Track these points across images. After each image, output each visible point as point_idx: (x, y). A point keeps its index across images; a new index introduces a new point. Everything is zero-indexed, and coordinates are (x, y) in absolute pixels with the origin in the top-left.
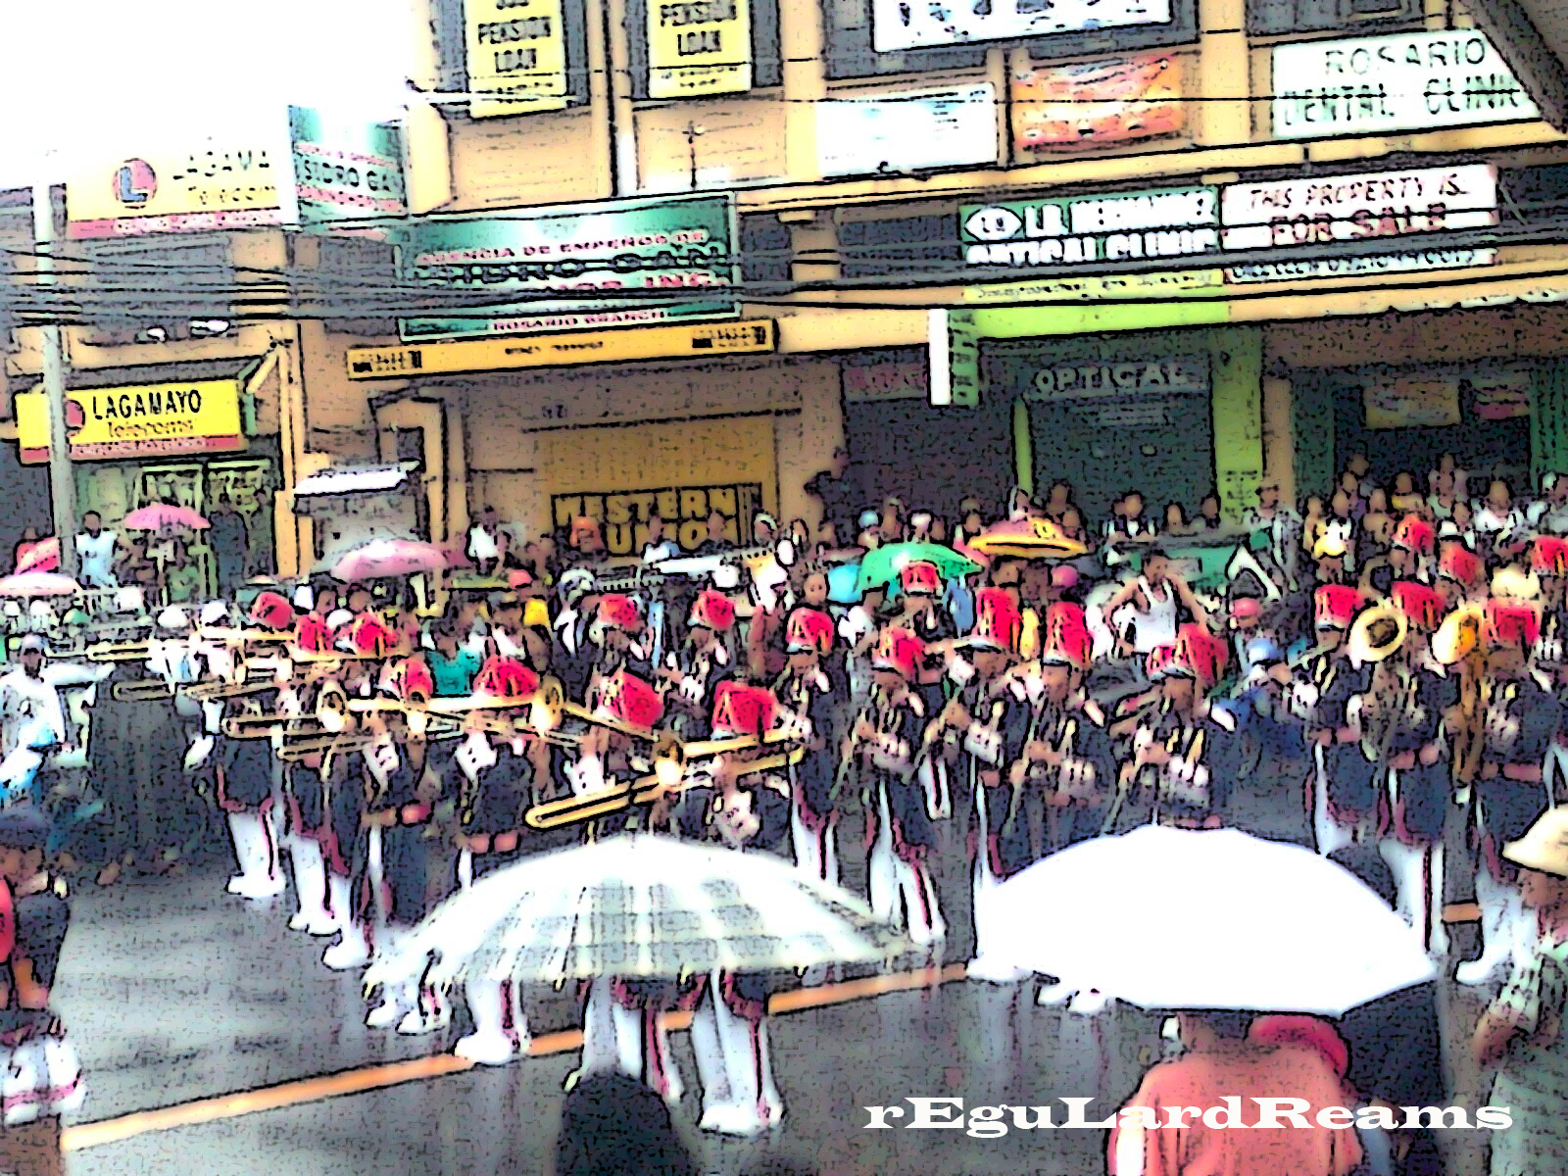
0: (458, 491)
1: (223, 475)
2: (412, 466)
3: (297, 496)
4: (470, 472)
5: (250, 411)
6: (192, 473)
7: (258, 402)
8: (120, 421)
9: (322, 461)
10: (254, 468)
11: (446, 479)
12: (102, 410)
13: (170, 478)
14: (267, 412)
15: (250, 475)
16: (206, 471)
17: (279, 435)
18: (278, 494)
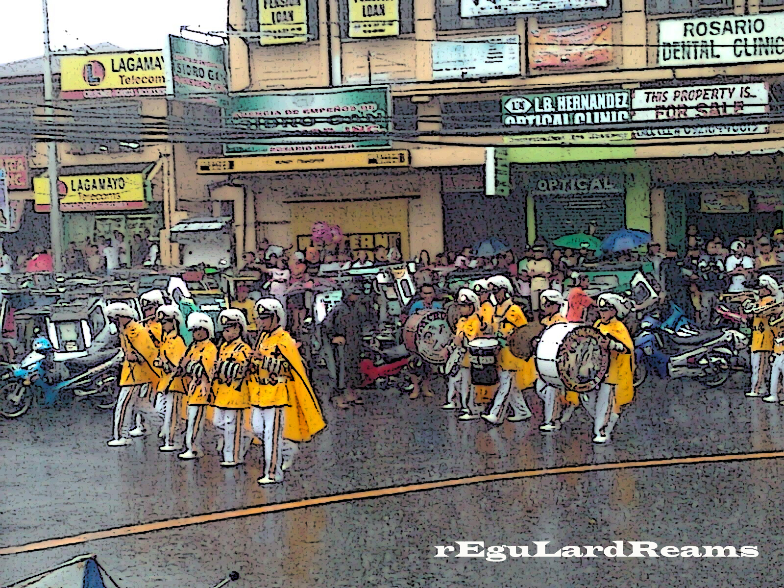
0: (251, 232)
1: (135, 222)
2: (228, 219)
3: (171, 232)
4: (257, 223)
5: (149, 189)
6: (119, 220)
7: (153, 186)
8: (84, 192)
9: (183, 215)
10: (149, 218)
11: (245, 225)
12: (76, 187)
13: (108, 221)
14: (157, 190)
15: (148, 221)
16: (127, 218)
17: (163, 202)
18: (162, 231)
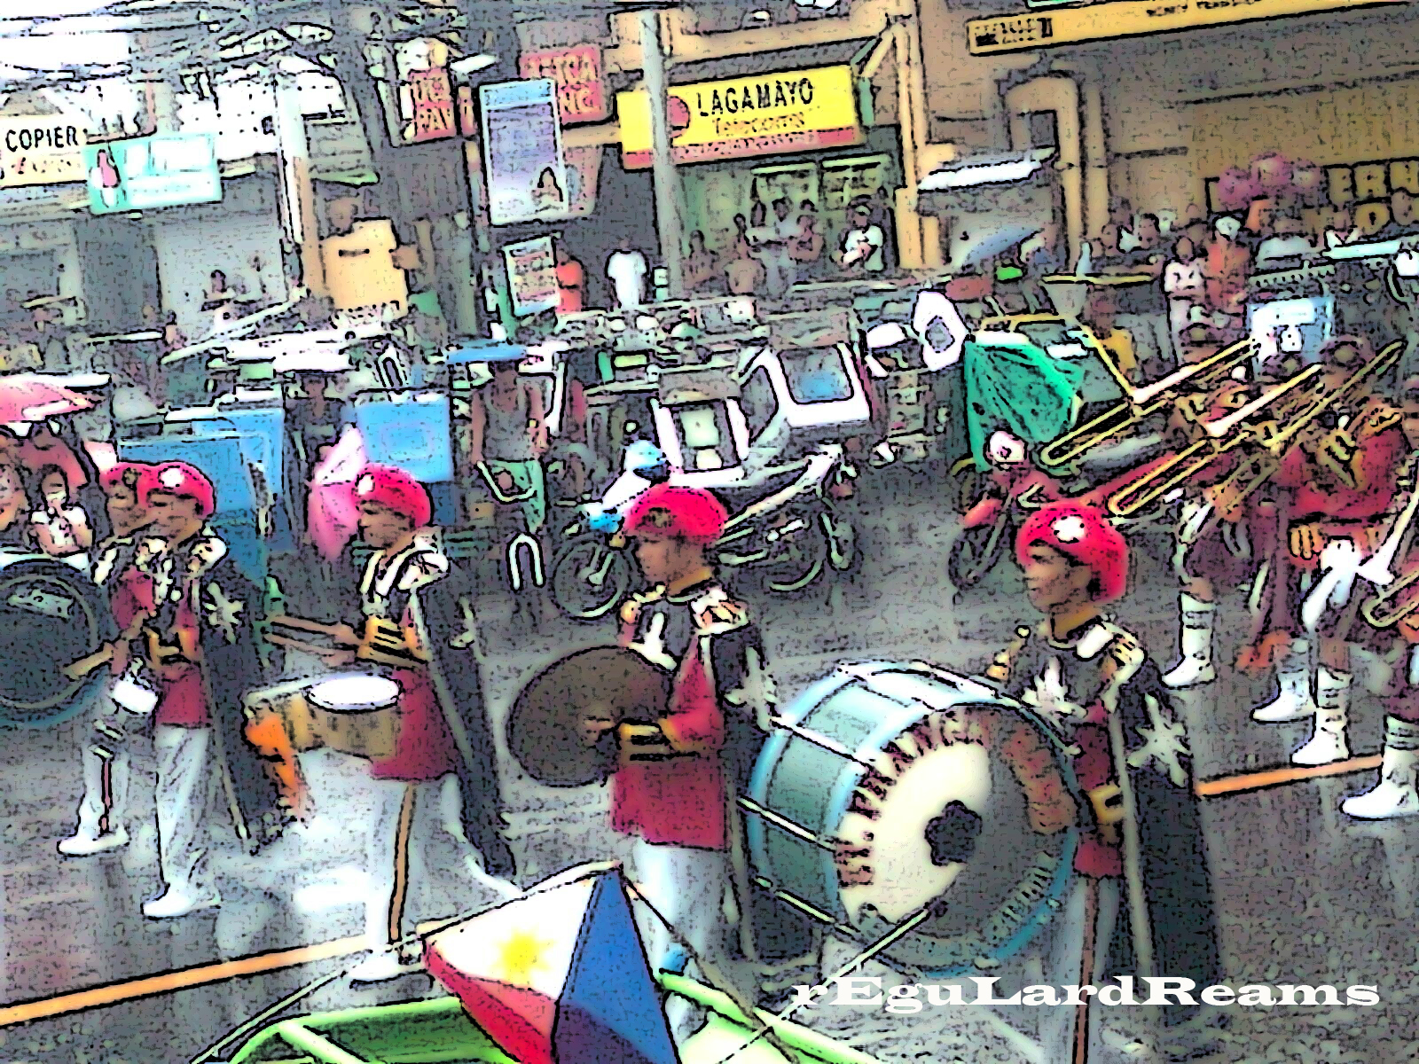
0: (1098, 179)
1: (841, 175)
2: (1047, 153)
3: (920, 192)
4: (1113, 157)
5: (866, 99)
6: (803, 174)
7: (874, 90)
8: (727, 116)
9: (947, 152)
10: (874, 165)
11: (1083, 165)
12: (707, 106)
13: (782, 179)
14: (884, 98)
15: (869, 173)
16: (822, 171)
17: (898, 127)
18: (898, 192)
